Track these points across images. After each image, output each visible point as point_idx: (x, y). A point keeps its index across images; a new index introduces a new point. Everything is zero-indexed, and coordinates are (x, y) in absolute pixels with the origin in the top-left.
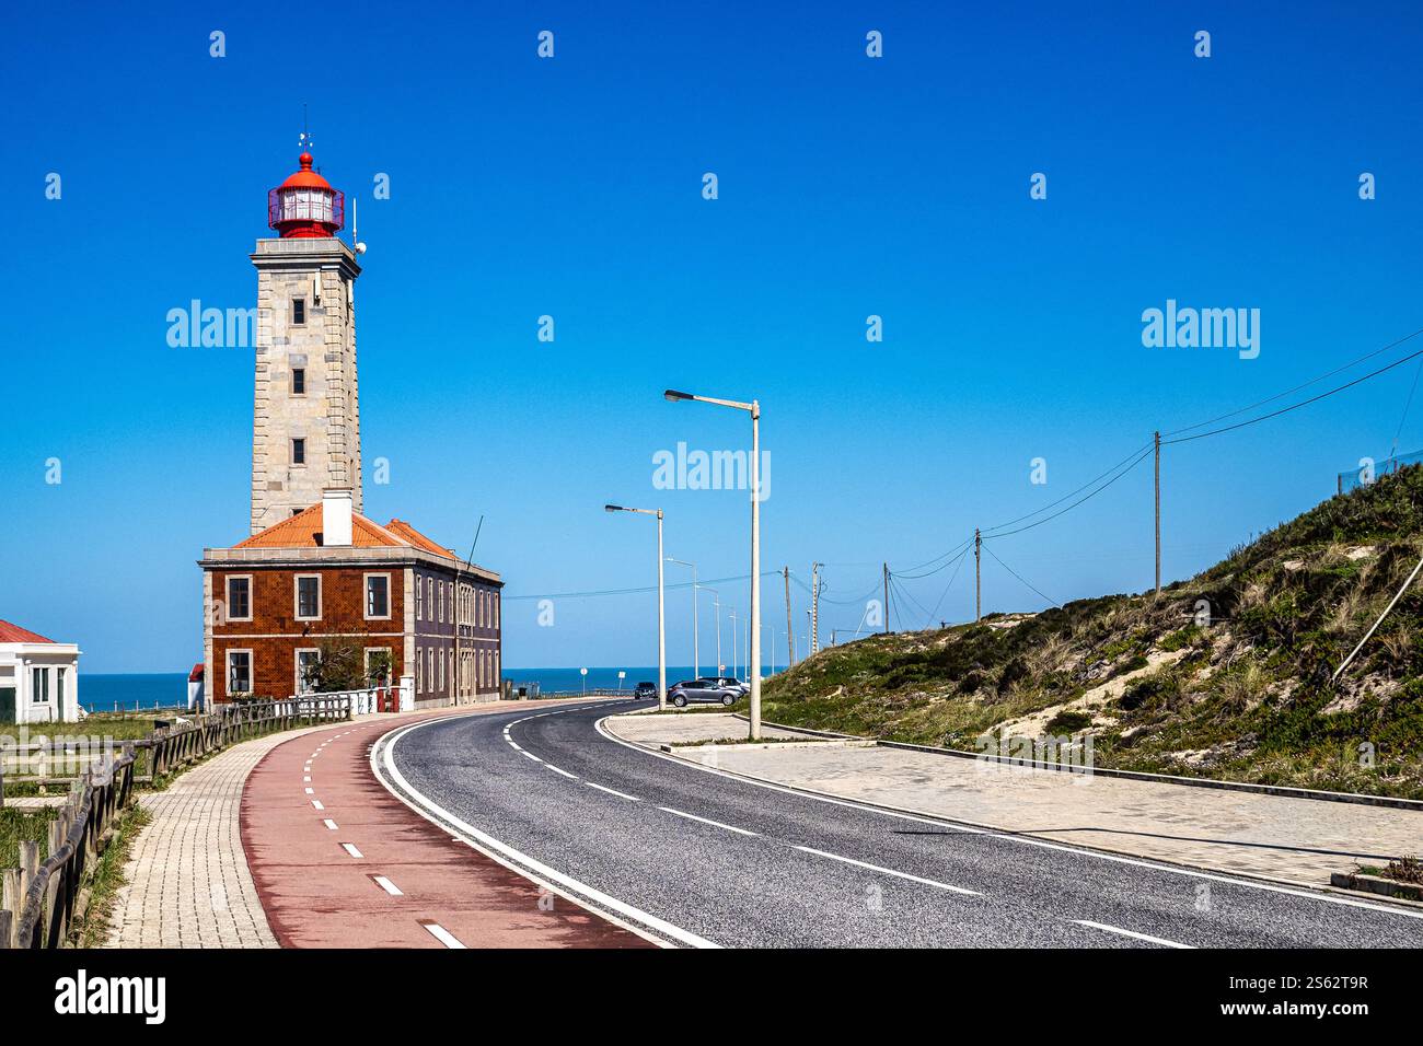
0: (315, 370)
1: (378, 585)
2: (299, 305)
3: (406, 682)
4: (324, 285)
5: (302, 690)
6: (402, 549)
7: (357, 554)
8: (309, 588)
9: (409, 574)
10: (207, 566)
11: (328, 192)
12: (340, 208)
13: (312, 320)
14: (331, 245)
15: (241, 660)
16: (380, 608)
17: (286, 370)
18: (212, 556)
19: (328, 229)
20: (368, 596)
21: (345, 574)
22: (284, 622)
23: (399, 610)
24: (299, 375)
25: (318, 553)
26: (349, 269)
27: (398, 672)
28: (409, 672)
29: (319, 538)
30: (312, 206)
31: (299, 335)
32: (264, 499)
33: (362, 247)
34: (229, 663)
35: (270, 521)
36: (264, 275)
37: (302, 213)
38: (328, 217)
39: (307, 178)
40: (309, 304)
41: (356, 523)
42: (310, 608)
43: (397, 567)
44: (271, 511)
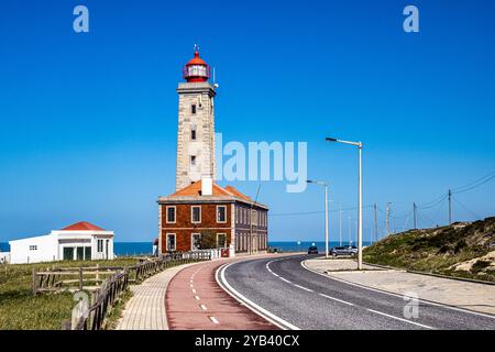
0: (200, 131)
1: (222, 210)
2: (194, 107)
3: (232, 246)
4: (203, 99)
5: (194, 249)
6: (231, 197)
7: (214, 198)
8: (196, 210)
9: (233, 206)
10: (160, 203)
11: (204, 65)
12: (209, 71)
13: (199, 112)
14: (206, 85)
15: (171, 237)
16: (222, 219)
17: (189, 131)
18: (162, 199)
19: (204, 79)
20: (218, 214)
21: (210, 205)
22: (187, 223)
23: (229, 219)
24: (194, 132)
25: (200, 198)
26: (212, 94)
27: (229, 242)
28: (233, 243)
29: (200, 193)
30: (198, 71)
31: (194, 118)
32: (181, 178)
33: (217, 85)
34: (167, 238)
35: (182, 186)
36: (181, 96)
37: (195, 73)
38: (205, 75)
39: (197, 61)
40: (197, 106)
41: (214, 187)
42: (197, 218)
43: (229, 203)
44: (183, 183)
